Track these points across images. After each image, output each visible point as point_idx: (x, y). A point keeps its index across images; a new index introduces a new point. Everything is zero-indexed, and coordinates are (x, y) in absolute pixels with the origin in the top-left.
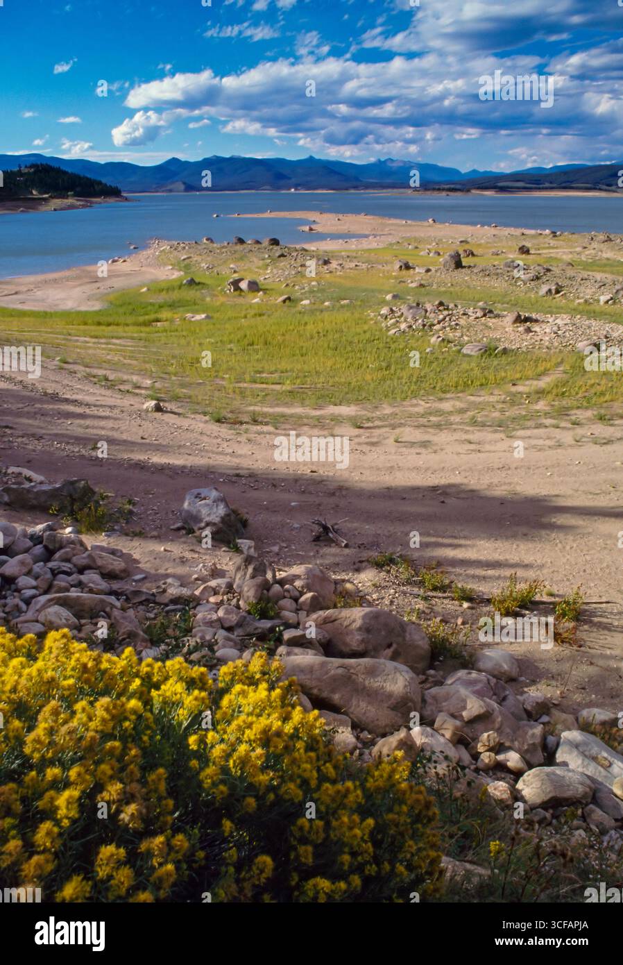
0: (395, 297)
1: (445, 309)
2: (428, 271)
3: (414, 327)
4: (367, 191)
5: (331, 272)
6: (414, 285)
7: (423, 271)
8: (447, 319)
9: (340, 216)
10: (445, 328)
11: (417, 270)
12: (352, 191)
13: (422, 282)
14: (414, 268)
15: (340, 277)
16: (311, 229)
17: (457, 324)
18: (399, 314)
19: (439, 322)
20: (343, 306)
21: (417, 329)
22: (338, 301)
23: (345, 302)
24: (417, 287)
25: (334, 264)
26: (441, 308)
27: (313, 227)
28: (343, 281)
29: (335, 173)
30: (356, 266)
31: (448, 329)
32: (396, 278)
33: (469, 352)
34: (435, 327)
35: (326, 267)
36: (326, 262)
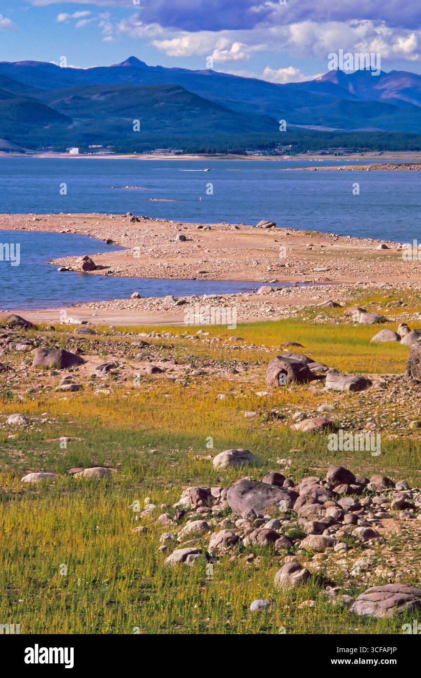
0: (236, 459)
1: (350, 492)
2: (361, 384)
3: (245, 541)
4: (301, 157)
5: (75, 388)
6: (306, 426)
7: (342, 384)
8: (347, 519)
9: (191, 229)
10: (331, 544)
11: (330, 383)
12: (257, 157)
13: (333, 418)
14: (322, 378)
15: (100, 402)
16: (89, 266)
17: (369, 534)
18: (223, 506)
19: (318, 529)
20: (74, 487)
21: (252, 549)
22: (65, 471)
23: (88, 472)
24: (314, 432)
25: (92, 365)
26: (341, 489)
27: (96, 259)
28: (104, 414)
29: (206, 104)
30: (155, 370)
31: (338, 546)
32: (263, 404)
33: (369, 611)
34: (304, 543)
35: (64, 374)
36: (68, 360)
